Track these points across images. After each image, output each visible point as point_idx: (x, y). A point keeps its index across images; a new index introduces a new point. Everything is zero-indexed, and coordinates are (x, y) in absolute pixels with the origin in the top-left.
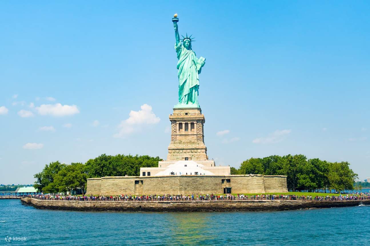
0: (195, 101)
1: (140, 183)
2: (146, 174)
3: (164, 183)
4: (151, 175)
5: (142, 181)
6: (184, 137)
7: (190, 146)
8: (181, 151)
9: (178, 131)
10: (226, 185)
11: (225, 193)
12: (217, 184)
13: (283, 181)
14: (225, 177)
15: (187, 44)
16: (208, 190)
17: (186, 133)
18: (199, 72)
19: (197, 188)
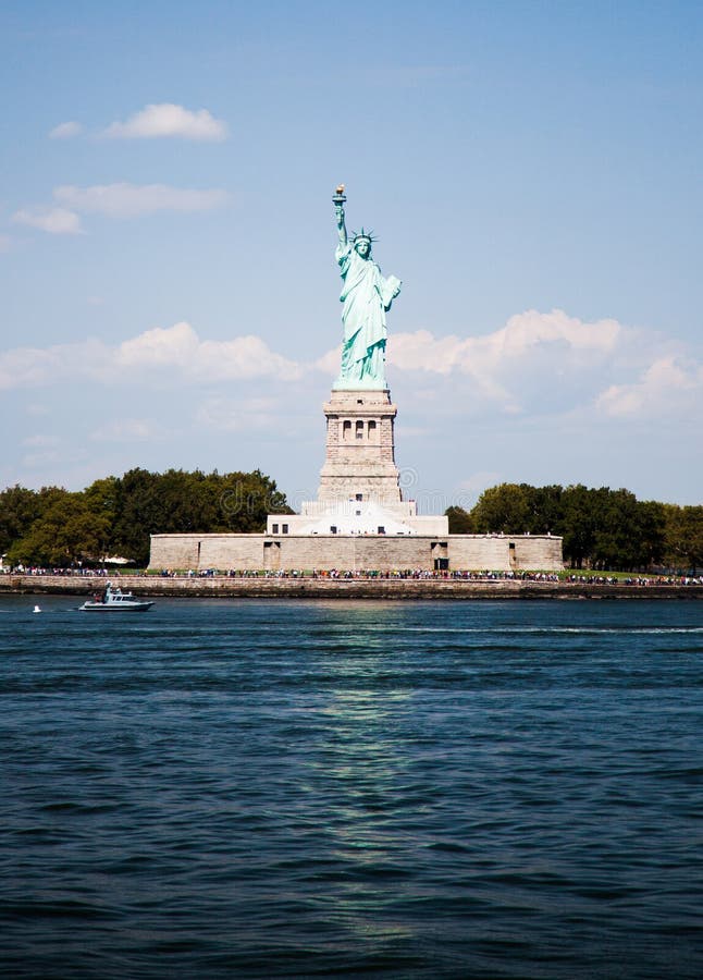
0: (379, 375)
1: (274, 547)
2: (280, 529)
3: (325, 549)
4: (290, 533)
5: (278, 544)
6: (351, 450)
7: (367, 471)
8: (348, 480)
9: (341, 437)
10: (438, 553)
11: (436, 568)
12: (421, 552)
13: (555, 547)
14: (436, 538)
15: (362, 249)
16: (405, 562)
17: (358, 442)
18: (387, 309)
19: (385, 559)
